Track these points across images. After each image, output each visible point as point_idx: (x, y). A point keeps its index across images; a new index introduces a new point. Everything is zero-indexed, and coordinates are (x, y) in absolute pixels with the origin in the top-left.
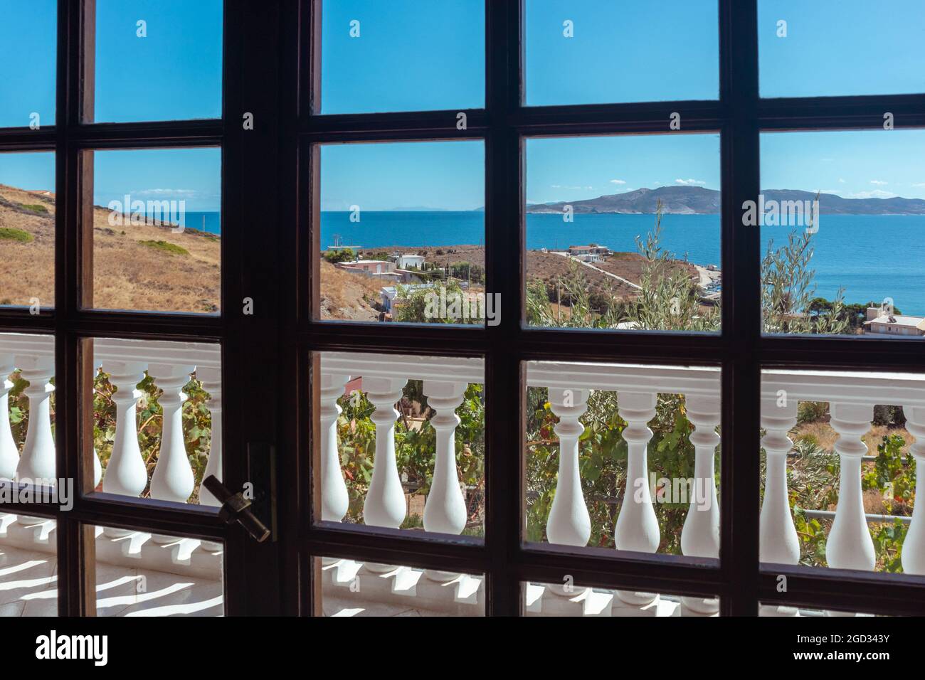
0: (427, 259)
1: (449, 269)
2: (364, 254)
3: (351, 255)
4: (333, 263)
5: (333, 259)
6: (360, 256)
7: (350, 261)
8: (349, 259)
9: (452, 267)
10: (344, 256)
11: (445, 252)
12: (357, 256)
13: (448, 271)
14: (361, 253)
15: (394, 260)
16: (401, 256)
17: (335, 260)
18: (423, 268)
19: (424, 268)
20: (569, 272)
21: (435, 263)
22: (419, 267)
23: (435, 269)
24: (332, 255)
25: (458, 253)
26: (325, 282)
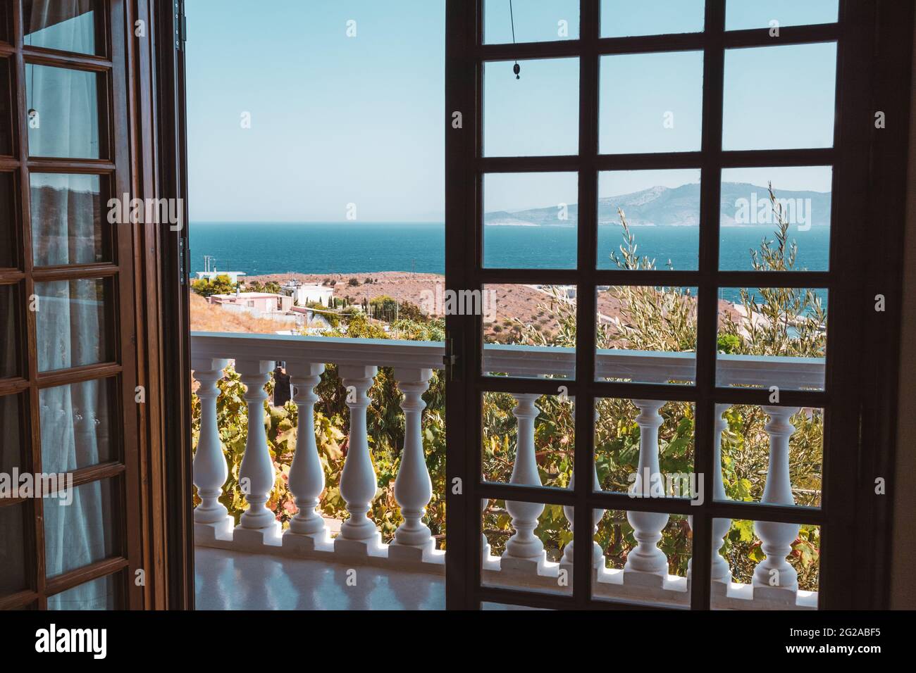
0: (336, 292)
1: (369, 306)
2: (246, 283)
3: (228, 284)
4: (204, 296)
5: (204, 290)
6: (241, 286)
7: (228, 294)
8: (226, 290)
9: (371, 304)
10: (220, 285)
11: (362, 282)
12: (238, 286)
13: (366, 309)
14: (242, 283)
15: (289, 293)
16: (298, 286)
17: (206, 292)
18: (330, 304)
19: (333, 304)
20: (541, 314)
21: (347, 297)
22: (325, 304)
23: (348, 306)
24: (202, 284)
25: (380, 284)
26: (195, 323)
